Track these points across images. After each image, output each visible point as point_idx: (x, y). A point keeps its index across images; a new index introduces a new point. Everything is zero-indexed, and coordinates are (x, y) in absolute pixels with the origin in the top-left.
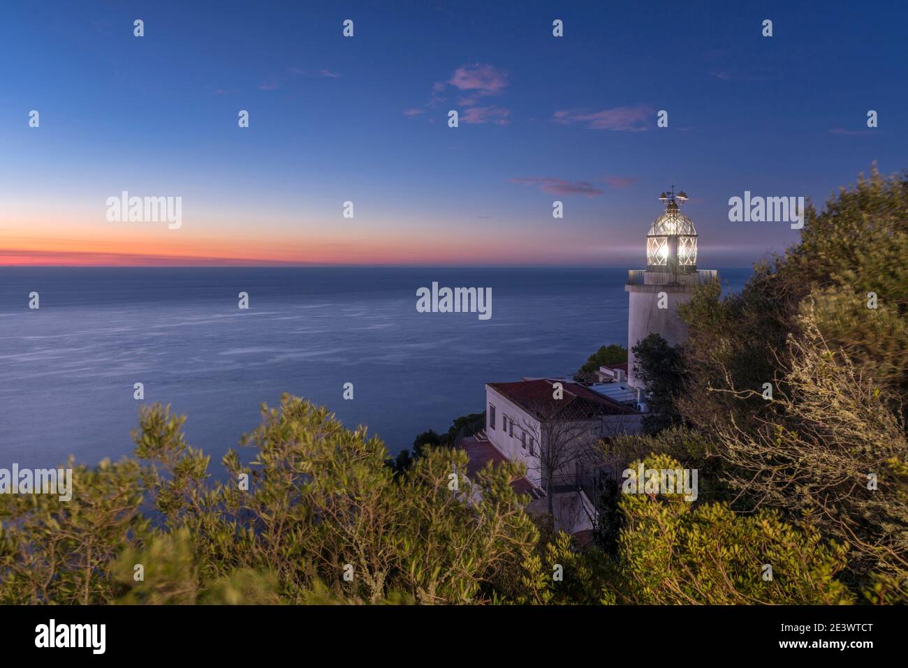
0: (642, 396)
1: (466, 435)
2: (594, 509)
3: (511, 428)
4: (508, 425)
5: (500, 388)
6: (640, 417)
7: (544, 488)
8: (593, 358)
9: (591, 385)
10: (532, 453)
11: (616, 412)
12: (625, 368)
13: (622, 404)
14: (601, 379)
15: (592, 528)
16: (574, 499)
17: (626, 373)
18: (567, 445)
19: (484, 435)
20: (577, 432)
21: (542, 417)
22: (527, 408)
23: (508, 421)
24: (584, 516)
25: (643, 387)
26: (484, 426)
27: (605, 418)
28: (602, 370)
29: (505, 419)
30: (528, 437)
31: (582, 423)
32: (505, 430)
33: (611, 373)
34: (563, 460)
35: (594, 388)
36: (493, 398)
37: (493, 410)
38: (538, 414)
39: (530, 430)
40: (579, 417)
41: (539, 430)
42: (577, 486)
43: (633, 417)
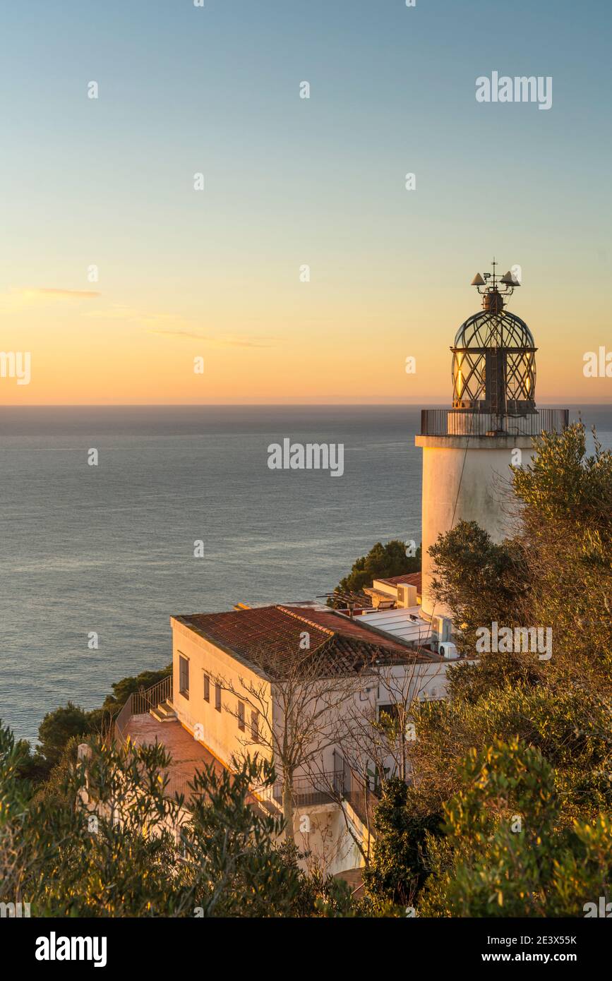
0: (446, 629)
1: (136, 713)
2: (365, 832)
3: (218, 696)
4: (212, 690)
5: (198, 623)
6: (444, 668)
7: (278, 799)
8: (359, 566)
9: (359, 613)
10: (256, 737)
11: (403, 661)
12: (418, 584)
13: (412, 645)
14: (375, 602)
15: (363, 864)
16: (330, 815)
17: (419, 591)
18: (318, 722)
19: (168, 709)
20: (335, 697)
21: (273, 673)
22: (247, 657)
23: (212, 682)
24: (348, 844)
25: (450, 615)
26: (169, 693)
27: (384, 671)
28: (377, 585)
29: (207, 678)
30: (248, 711)
31: (344, 682)
32: (207, 699)
33: (392, 591)
34: (313, 747)
35: (364, 618)
36: (185, 642)
37: (185, 663)
38: (266, 669)
39: (252, 698)
40: (338, 672)
41: (268, 697)
42: (336, 794)
43: (433, 668)
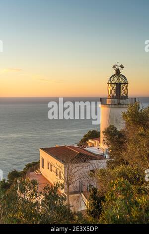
0: (106, 151)
1: (31, 172)
2: (87, 201)
3: (51, 168)
4: (50, 166)
5: (46, 150)
6: (106, 161)
7: (66, 193)
8: (85, 136)
9: (85, 147)
10: (60, 178)
11: (96, 159)
12: (100, 140)
13: (98, 155)
14: (89, 145)
15: (86, 209)
16: (78, 197)
17: (100, 142)
18: (75, 174)
19: (39, 171)
20: (79, 168)
21: (64, 162)
22: (58, 158)
23: (50, 164)
24: (83, 204)
25: (107, 148)
26: (39, 167)
27: (91, 161)
28: (90, 141)
29: (48, 163)
30: (58, 171)
31: (82, 164)
32: (48, 168)
33: (93, 142)
34: (74, 180)
35: (86, 149)
36: (43, 155)
37: (43, 160)
38: (63, 161)
39: (59, 168)
40: (80, 162)
41: (63, 168)
42: (80, 191)
43: (103, 161)
